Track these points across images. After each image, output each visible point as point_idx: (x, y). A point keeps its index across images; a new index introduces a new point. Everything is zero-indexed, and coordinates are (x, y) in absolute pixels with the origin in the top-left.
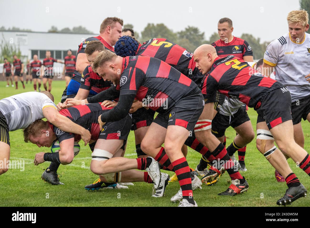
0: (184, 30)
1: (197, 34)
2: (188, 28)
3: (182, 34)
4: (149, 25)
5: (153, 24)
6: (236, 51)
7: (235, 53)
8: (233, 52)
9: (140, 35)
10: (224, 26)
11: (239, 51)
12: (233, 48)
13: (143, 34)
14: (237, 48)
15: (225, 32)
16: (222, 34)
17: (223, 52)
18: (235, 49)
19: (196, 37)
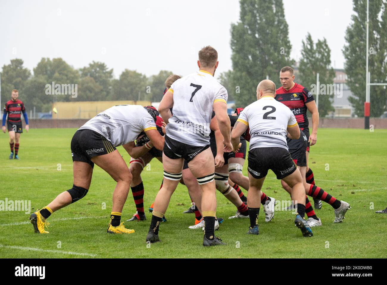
0: (87, 66)
1: (104, 71)
2: (92, 63)
3: (85, 72)
4: (43, 59)
5: (48, 59)
6: (294, 99)
7: (293, 100)
8: (291, 99)
9: (32, 73)
10: (286, 75)
11: (297, 98)
12: (292, 96)
13: (35, 71)
14: (295, 95)
15: (287, 80)
16: (285, 83)
17: (282, 99)
18: (293, 96)
19: (103, 75)
